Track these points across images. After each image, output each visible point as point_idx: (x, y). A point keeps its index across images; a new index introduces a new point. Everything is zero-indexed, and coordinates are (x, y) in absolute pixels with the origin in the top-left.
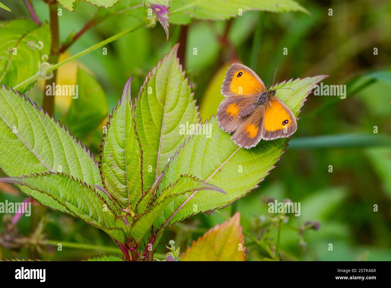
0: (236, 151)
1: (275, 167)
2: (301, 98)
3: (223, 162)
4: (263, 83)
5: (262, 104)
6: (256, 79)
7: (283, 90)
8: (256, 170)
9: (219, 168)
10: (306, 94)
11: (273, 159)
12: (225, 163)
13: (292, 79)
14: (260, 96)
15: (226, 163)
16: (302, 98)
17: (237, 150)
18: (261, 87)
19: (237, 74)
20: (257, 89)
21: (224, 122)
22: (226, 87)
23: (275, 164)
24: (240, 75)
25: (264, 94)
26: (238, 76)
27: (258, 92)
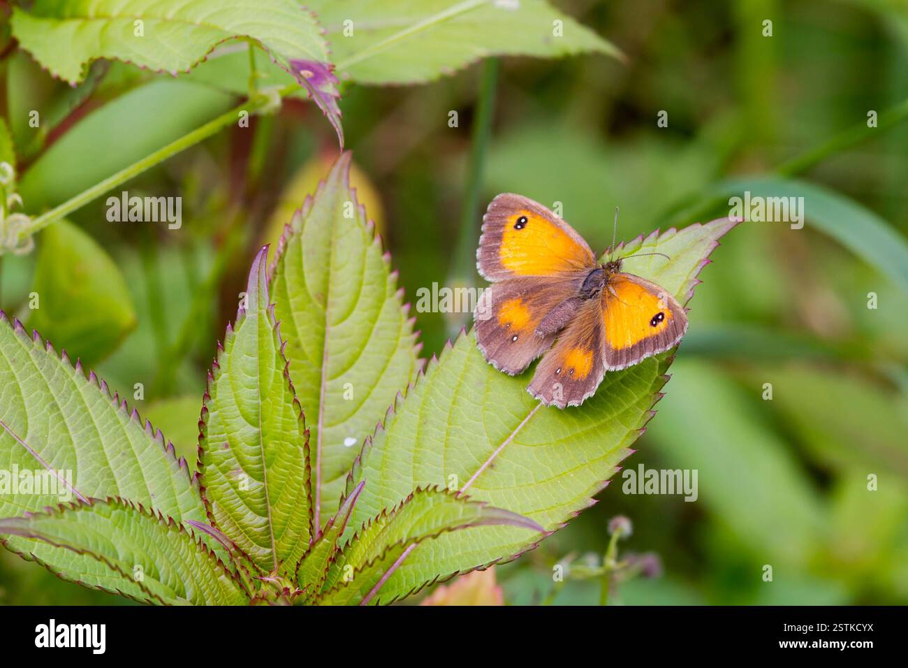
0: (529, 417)
1: (633, 451)
2: (685, 279)
3: (498, 444)
4: (587, 245)
5: (591, 296)
6: (567, 235)
7: (636, 259)
8: (585, 461)
9: (490, 460)
10: (697, 266)
11: (627, 431)
12: (502, 446)
13: (657, 232)
14: (584, 279)
15: (506, 446)
16: (687, 277)
17: (532, 414)
18: (583, 256)
19: (513, 221)
20: (572, 261)
21: (497, 347)
22: (490, 256)
23: (633, 444)
24: (521, 224)
25: (594, 271)
26: (516, 227)
27: (576, 270)
